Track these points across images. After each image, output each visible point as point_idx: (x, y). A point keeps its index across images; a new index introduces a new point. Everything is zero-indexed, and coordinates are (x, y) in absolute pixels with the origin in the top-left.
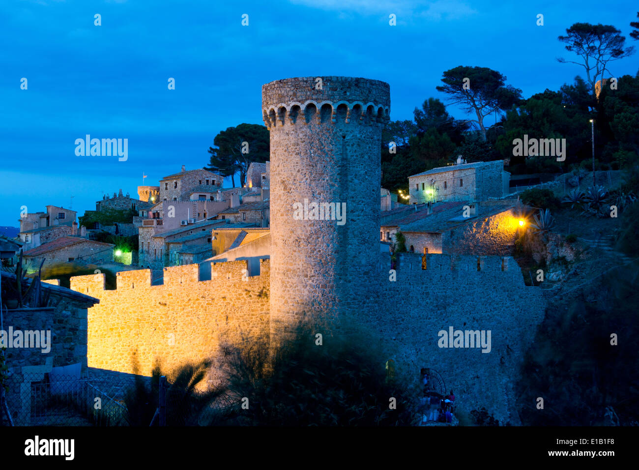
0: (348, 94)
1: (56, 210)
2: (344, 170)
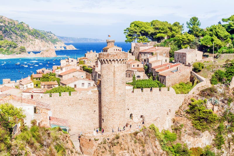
0: (115, 57)
1: (70, 59)
2: (114, 74)
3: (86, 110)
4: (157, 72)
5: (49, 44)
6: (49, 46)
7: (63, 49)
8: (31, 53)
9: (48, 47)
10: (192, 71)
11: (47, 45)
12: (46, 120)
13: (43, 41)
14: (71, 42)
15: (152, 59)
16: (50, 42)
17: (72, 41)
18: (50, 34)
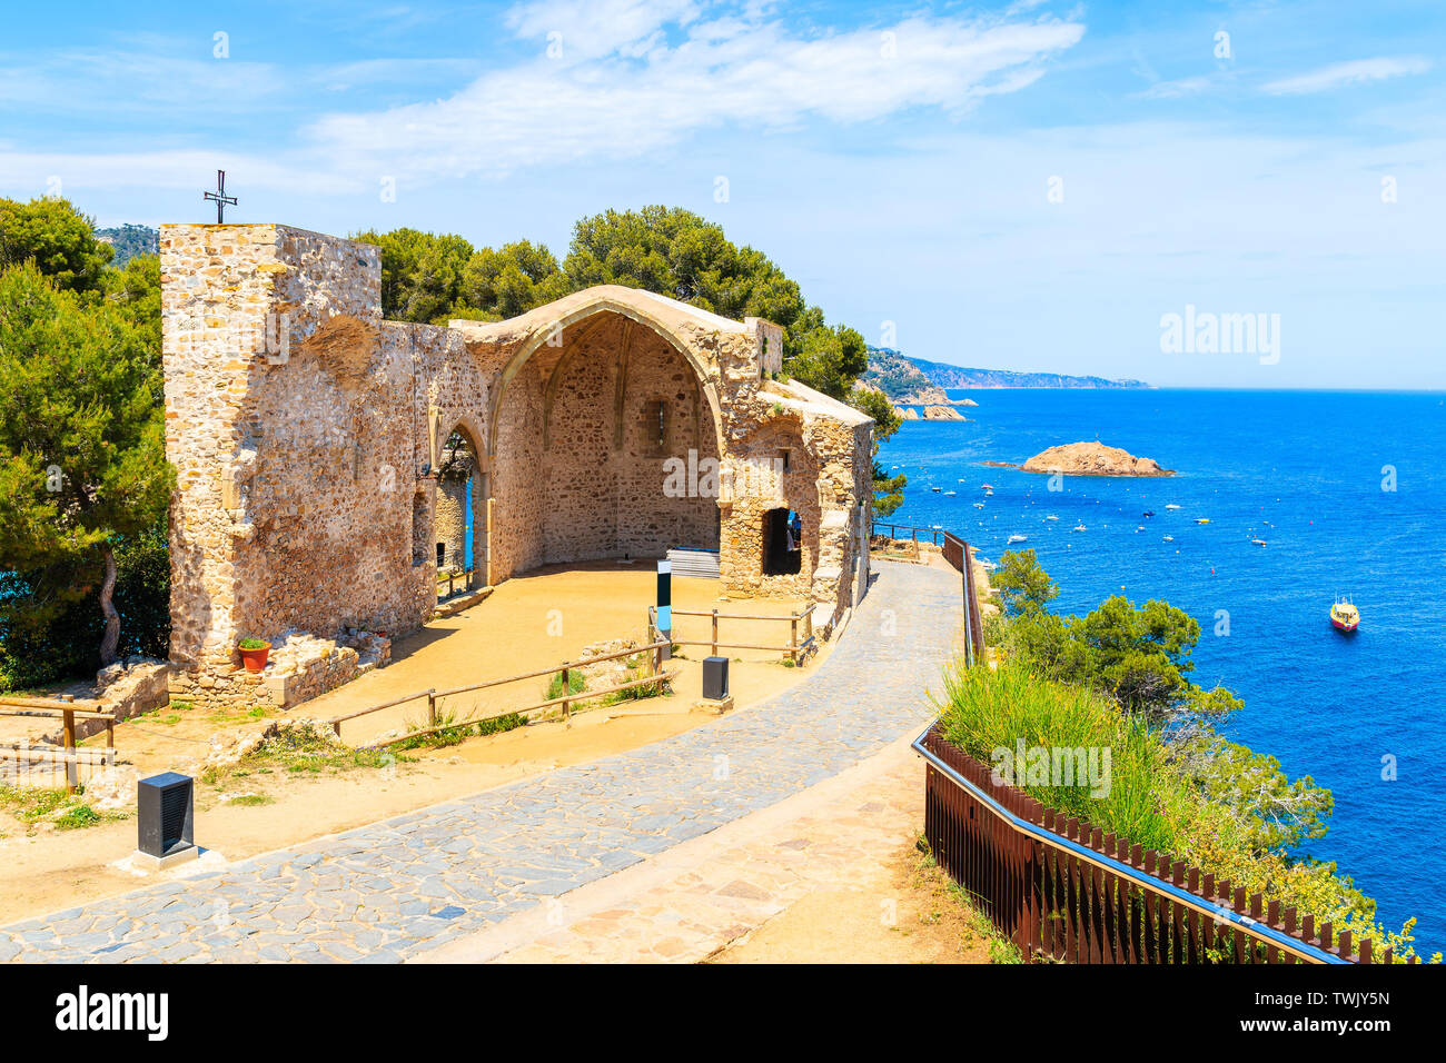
18: (898, 361)
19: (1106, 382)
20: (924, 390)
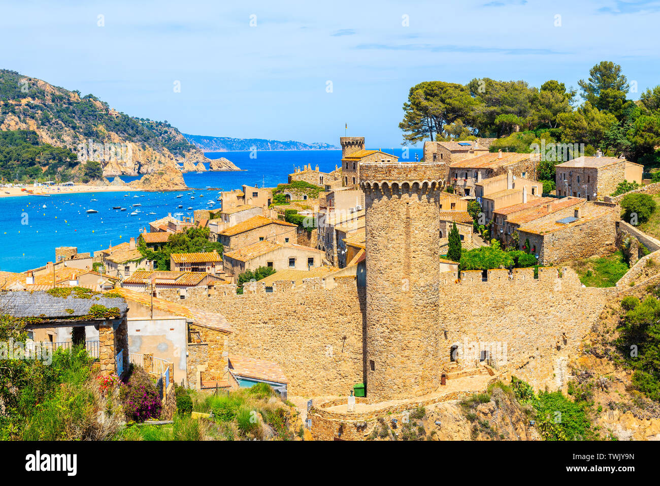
0: (409, 176)
1: (250, 190)
2: (408, 225)
3: (317, 336)
4: (512, 224)
5: (163, 155)
6: (163, 162)
7: (202, 168)
8: (118, 179)
9: (160, 162)
10: (619, 221)
11: (158, 157)
12: (220, 363)
13: (147, 146)
14: (222, 150)
15: (492, 188)
16: (166, 151)
17: (223, 147)
18: (166, 129)
19: (305, 146)
20: (189, 151)
